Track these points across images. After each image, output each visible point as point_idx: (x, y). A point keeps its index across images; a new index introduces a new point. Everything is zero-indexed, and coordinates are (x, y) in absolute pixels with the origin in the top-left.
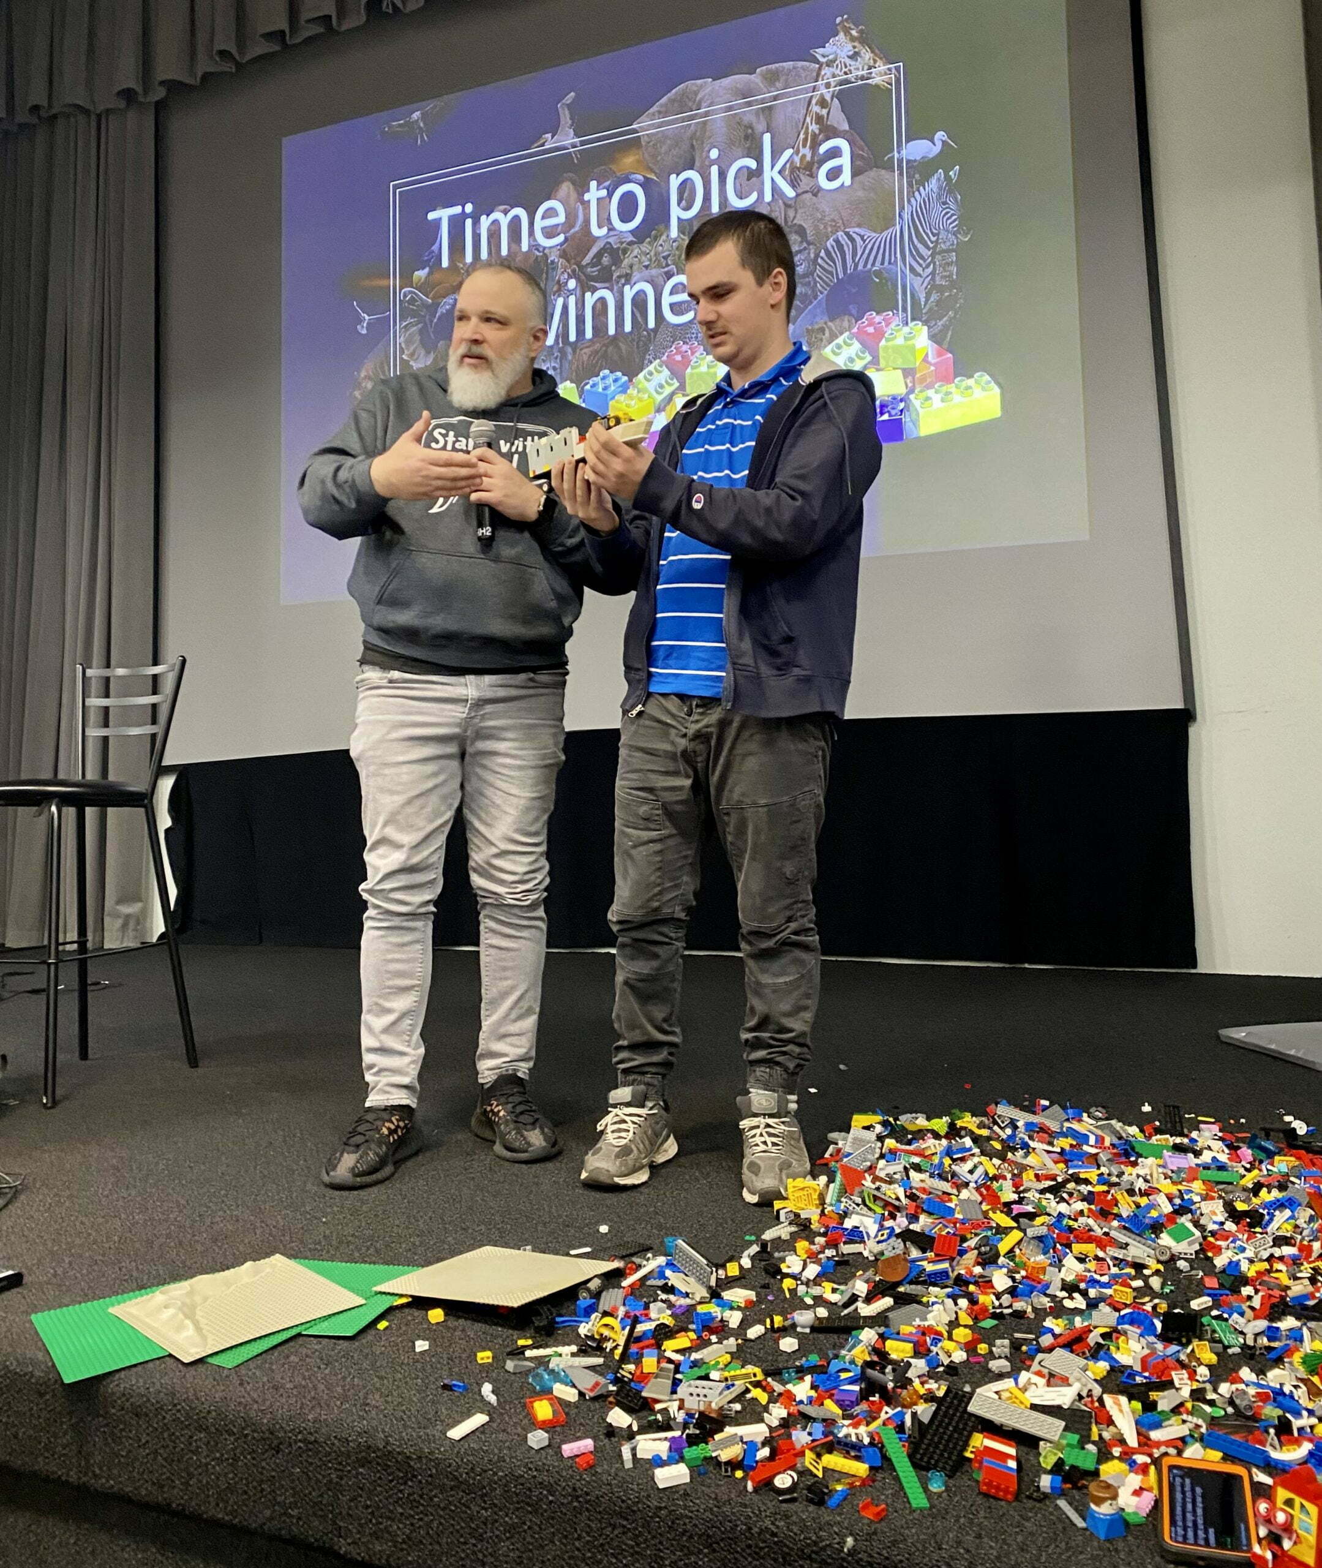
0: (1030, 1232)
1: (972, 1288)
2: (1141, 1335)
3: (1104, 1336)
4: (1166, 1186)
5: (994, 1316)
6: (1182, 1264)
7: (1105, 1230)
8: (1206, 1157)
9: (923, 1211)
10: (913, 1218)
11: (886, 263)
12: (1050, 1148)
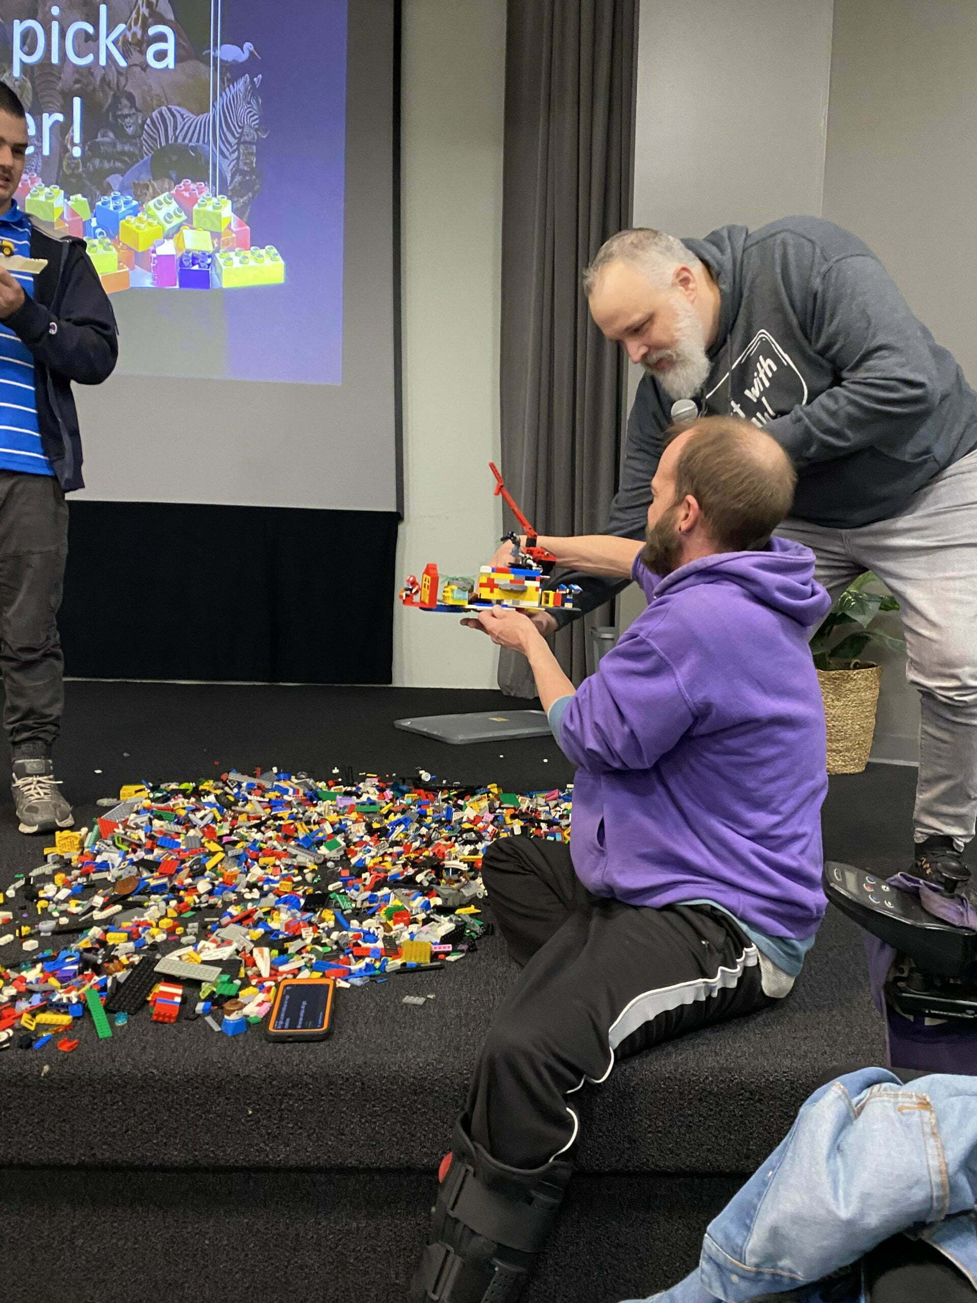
0: (230, 853)
1: (182, 893)
2: (289, 909)
3: (265, 913)
4: (334, 817)
5: (193, 909)
6: (330, 864)
7: (285, 847)
8: (364, 798)
9: (158, 846)
10: (151, 851)
11: (201, 142)
12: (262, 799)
